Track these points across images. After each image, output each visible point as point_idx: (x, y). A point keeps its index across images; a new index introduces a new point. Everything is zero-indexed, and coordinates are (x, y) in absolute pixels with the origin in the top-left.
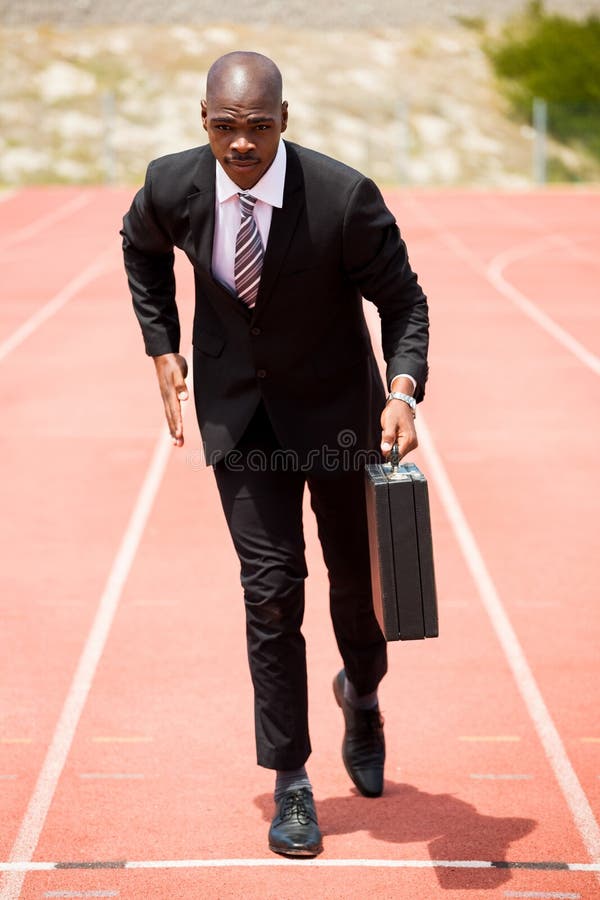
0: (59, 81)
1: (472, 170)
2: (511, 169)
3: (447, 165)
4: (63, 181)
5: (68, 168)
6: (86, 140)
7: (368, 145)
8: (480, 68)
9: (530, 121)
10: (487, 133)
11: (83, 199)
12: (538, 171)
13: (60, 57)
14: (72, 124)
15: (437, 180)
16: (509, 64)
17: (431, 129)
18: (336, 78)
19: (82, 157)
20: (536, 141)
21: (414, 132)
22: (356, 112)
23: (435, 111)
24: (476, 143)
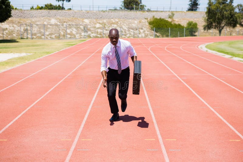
0: (98, 25)
1: (146, 36)
2: (151, 36)
3: (143, 35)
4: (98, 37)
5: (98, 36)
6: (101, 32)
7: (134, 33)
8: (147, 24)
9: (153, 30)
10: (148, 31)
11: (100, 39)
12: (154, 36)
13: (98, 23)
14: (99, 30)
15: (142, 37)
16: (150, 23)
17: (142, 31)
18: (130, 25)
19: (100, 34)
20: (154, 32)
21: (140, 31)
22: (133, 29)
23: (142, 29)
24: (146, 32)
